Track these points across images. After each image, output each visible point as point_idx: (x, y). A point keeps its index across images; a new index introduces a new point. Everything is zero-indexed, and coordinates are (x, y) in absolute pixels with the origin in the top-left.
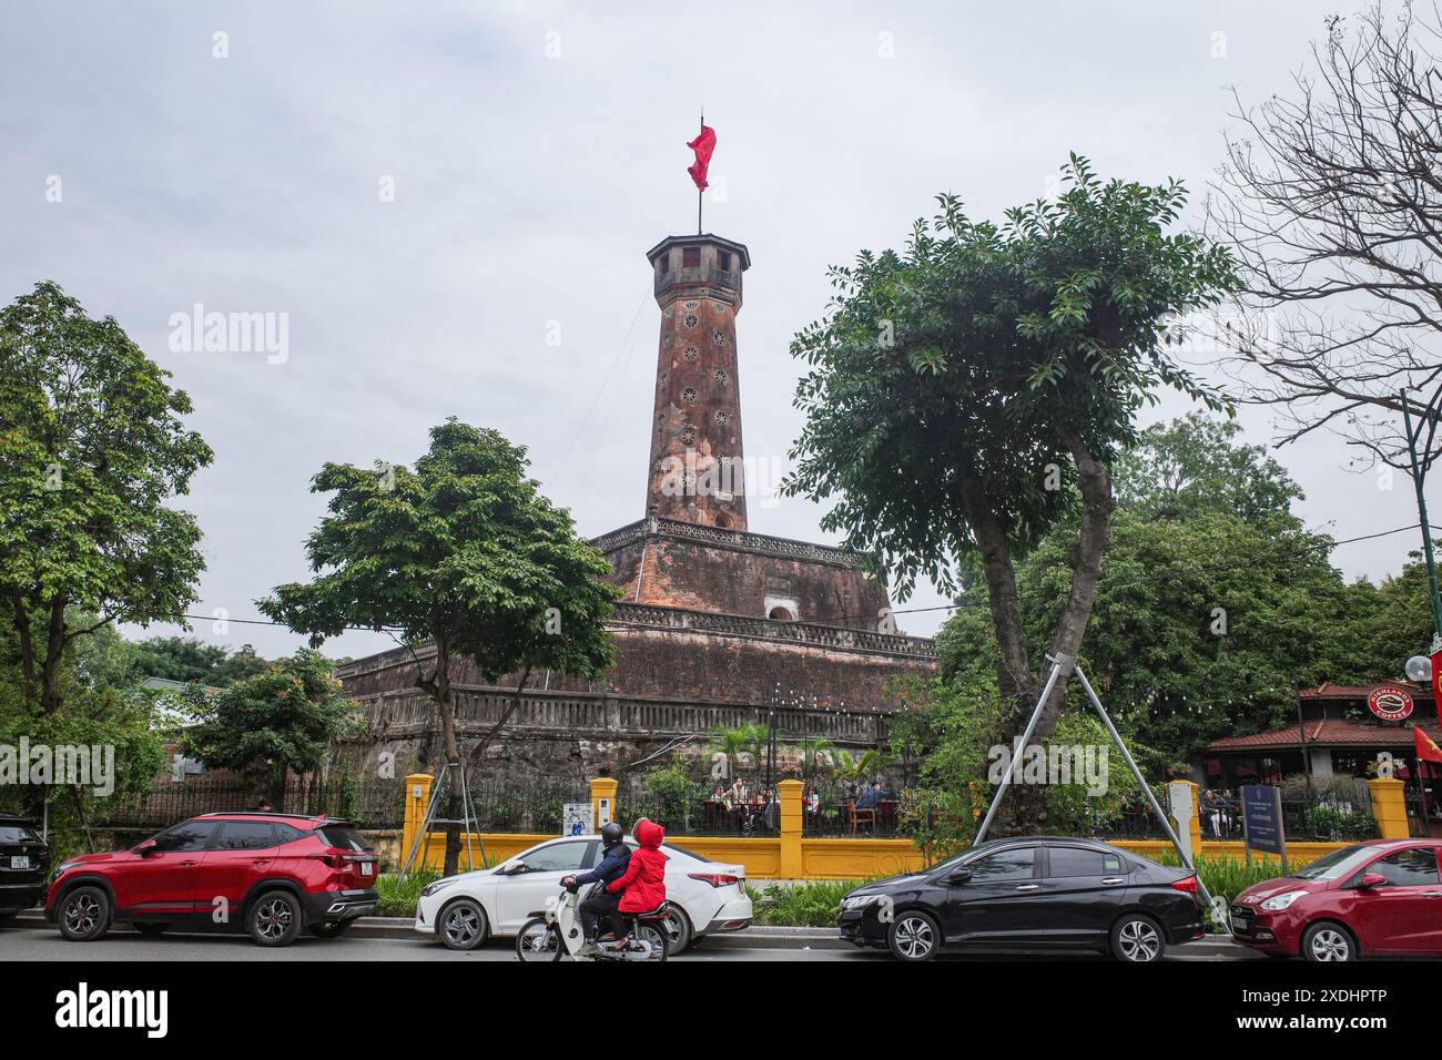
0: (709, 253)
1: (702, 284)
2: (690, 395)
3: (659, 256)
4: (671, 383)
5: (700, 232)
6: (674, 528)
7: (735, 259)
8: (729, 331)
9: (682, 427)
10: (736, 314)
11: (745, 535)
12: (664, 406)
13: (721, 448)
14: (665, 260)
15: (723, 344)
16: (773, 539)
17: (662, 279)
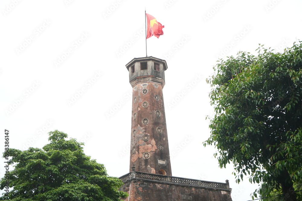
0: (150, 64)
1: (148, 76)
2: (146, 121)
3: (131, 66)
4: (138, 117)
5: (147, 56)
6: (142, 176)
7: (161, 66)
8: (160, 95)
9: (143, 134)
10: (163, 88)
11: (172, 177)
12: (135, 126)
13: (159, 142)
14: (133, 68)
15: (158, 100)
16: (183, 179)
17: (132, 75)
